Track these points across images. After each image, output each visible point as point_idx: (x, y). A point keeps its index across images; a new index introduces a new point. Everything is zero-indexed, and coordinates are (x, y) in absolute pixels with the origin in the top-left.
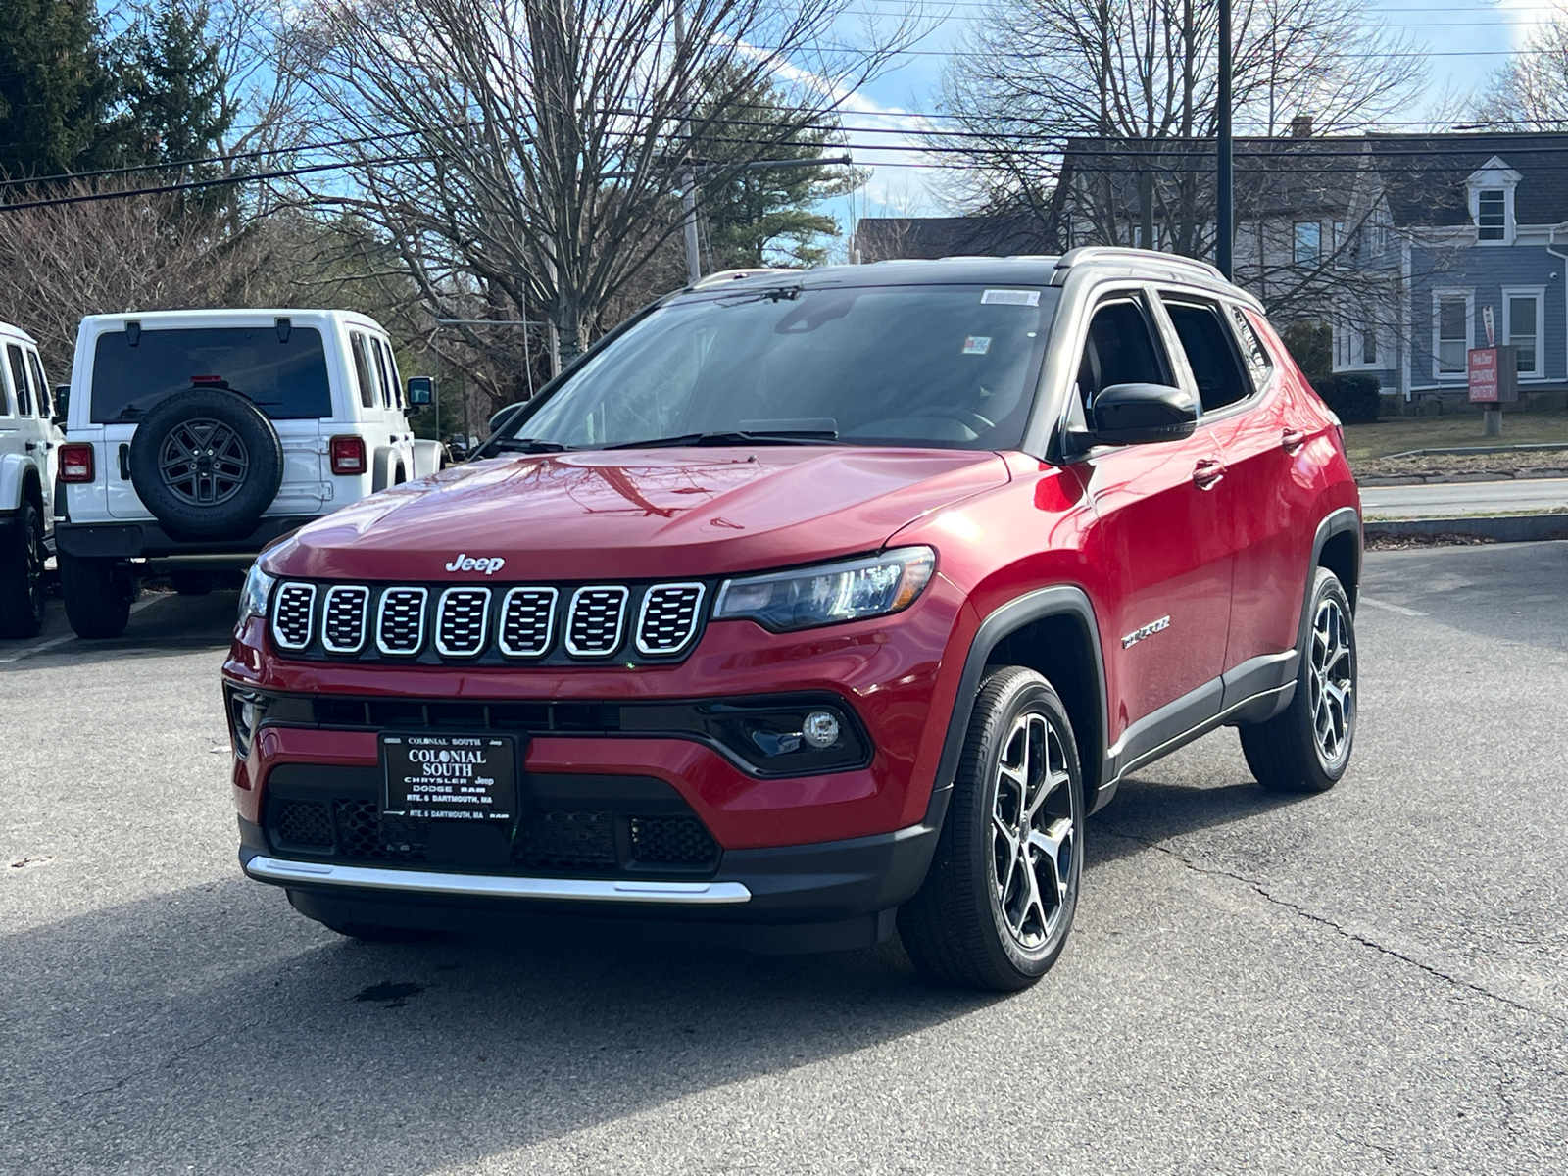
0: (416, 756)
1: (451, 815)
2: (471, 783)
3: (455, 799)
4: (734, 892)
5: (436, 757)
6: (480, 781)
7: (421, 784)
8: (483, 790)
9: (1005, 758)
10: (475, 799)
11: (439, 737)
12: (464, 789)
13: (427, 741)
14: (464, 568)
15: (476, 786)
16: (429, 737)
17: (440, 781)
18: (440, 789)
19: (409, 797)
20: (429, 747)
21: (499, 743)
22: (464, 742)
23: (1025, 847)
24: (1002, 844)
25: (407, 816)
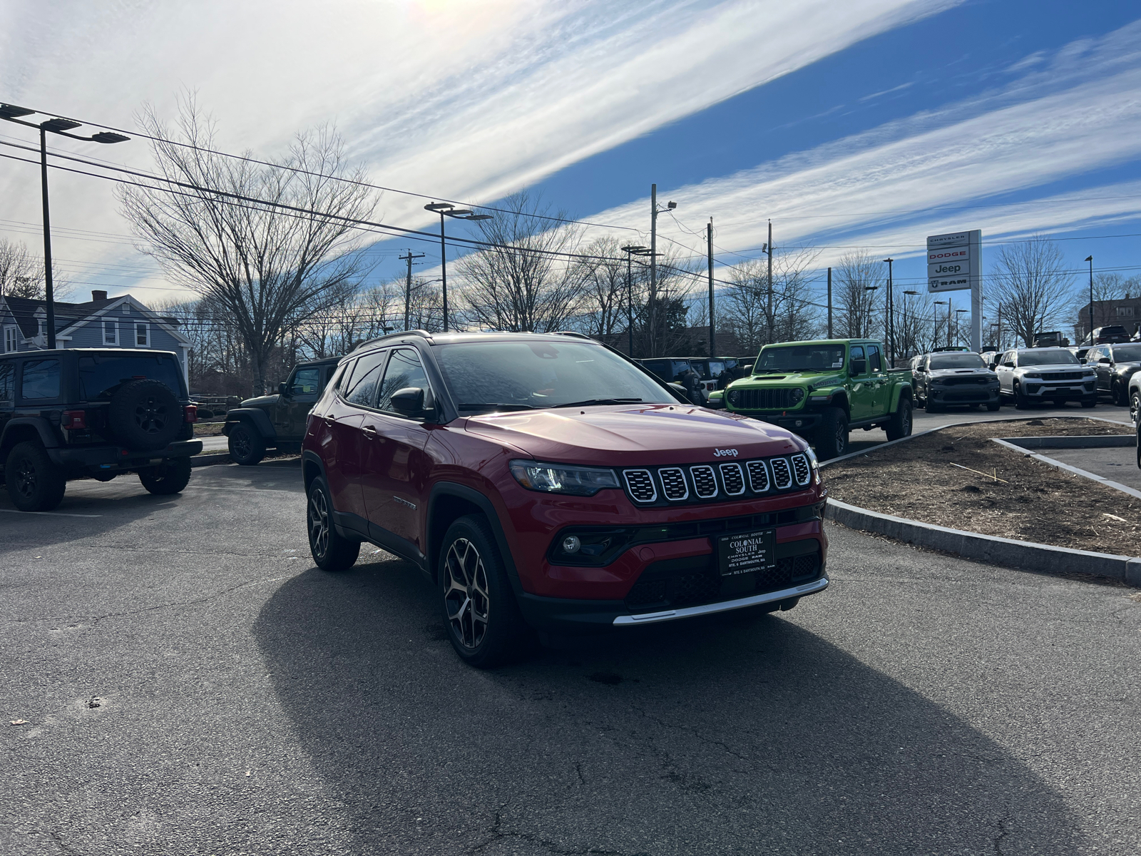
0: (733, 545)
1: (752, 570)
2: (756, 553)
3: (749, 562)
5: (742, 543)
6: (760, 552)
7: (735, 558)
8: (761, 556)
10: (758, 561)
11: (745, 534)
12: (753, 557)
13: (740, 537)
15: (759, 555)
16: (740, 534)
17: (743, 555)
18: (743, 559)
19: (730, 566)
20: (739, 540)
21: (770, 532)
22: (756, 534)
25: (733, 574)
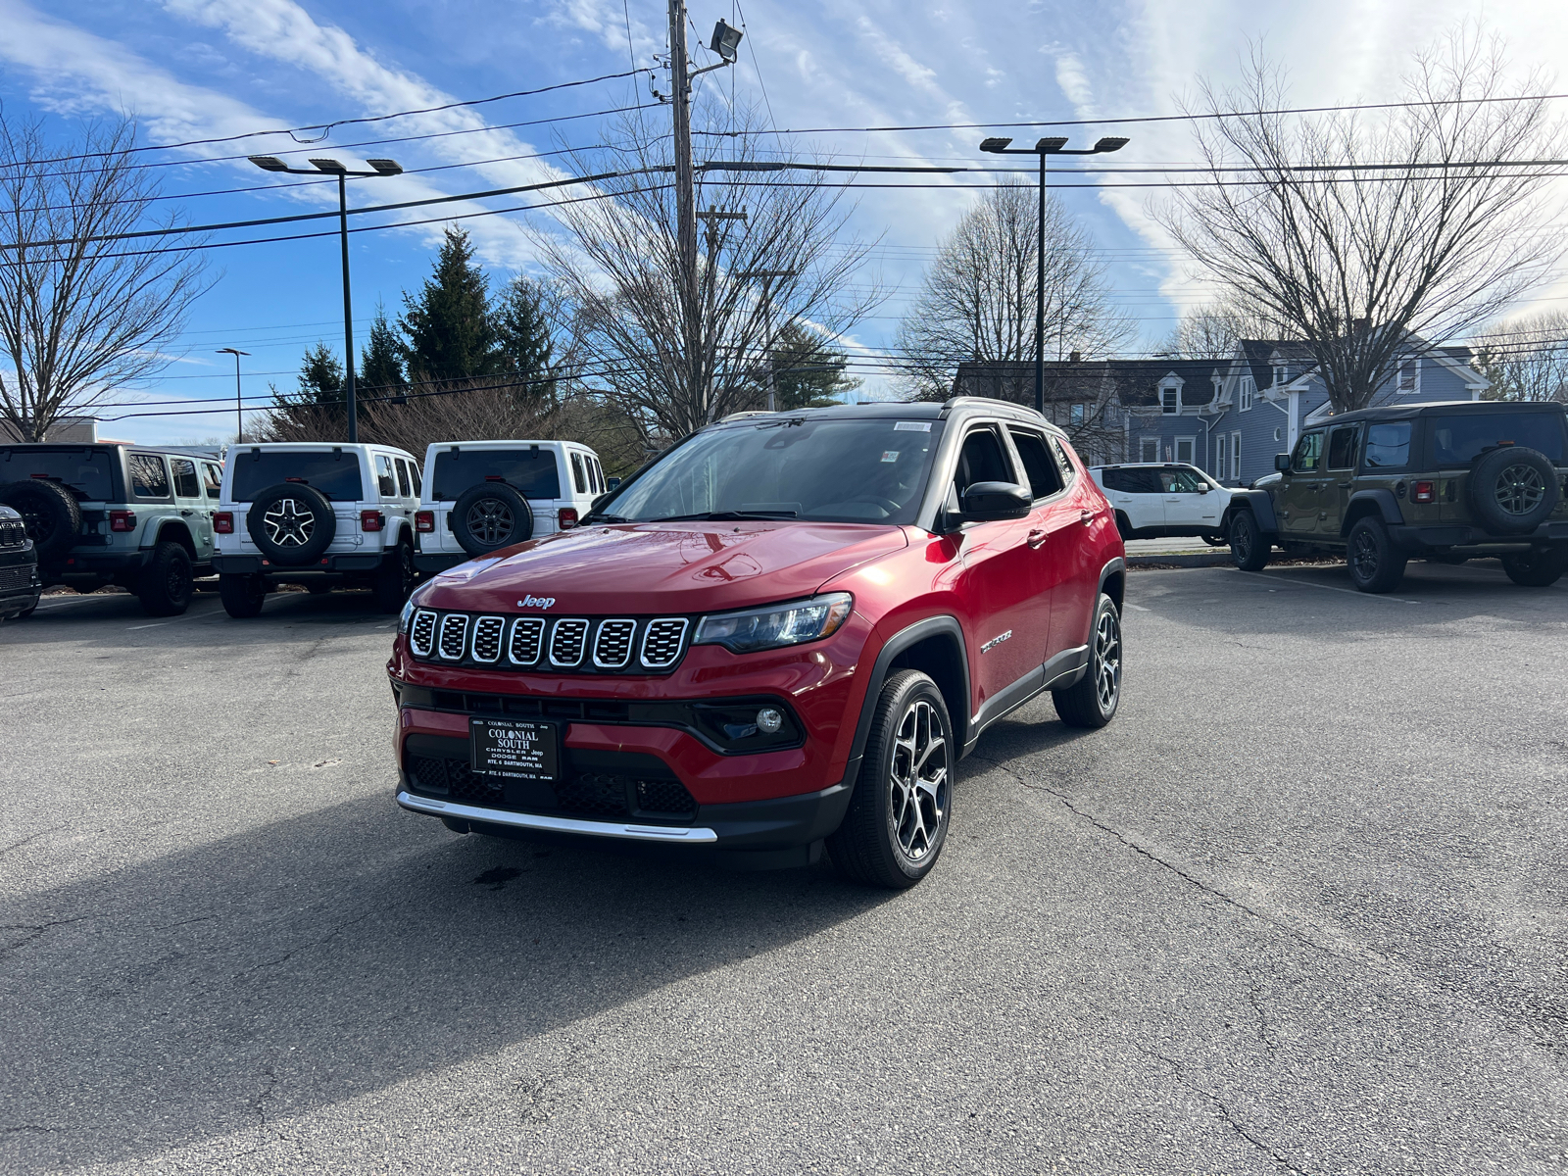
0: (493, 733)
1: (515, 775)
2: (528, 754)
3: (518, 764)
4: (707, 835)
5: (506, 735)
6: (534, 753)
7: (497, 753)
8: (536, 759)
9: (900, 734)
10: (531, 765)
11: (507, 721)
12: (524, 758)
13: (499, 724)
14: (529, 605)
15: (532, 756)
16: (501, 721)
17: (508, 751)
18: (509, 757)
19: (489, 761)
20: (501, 728)
21: (546, 727)
22: (523, 725)
23: (914, 790)
24: (898, 792)
25: (487, 774)
